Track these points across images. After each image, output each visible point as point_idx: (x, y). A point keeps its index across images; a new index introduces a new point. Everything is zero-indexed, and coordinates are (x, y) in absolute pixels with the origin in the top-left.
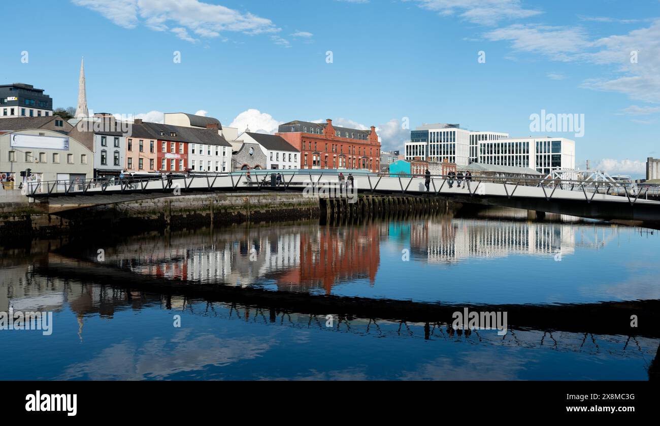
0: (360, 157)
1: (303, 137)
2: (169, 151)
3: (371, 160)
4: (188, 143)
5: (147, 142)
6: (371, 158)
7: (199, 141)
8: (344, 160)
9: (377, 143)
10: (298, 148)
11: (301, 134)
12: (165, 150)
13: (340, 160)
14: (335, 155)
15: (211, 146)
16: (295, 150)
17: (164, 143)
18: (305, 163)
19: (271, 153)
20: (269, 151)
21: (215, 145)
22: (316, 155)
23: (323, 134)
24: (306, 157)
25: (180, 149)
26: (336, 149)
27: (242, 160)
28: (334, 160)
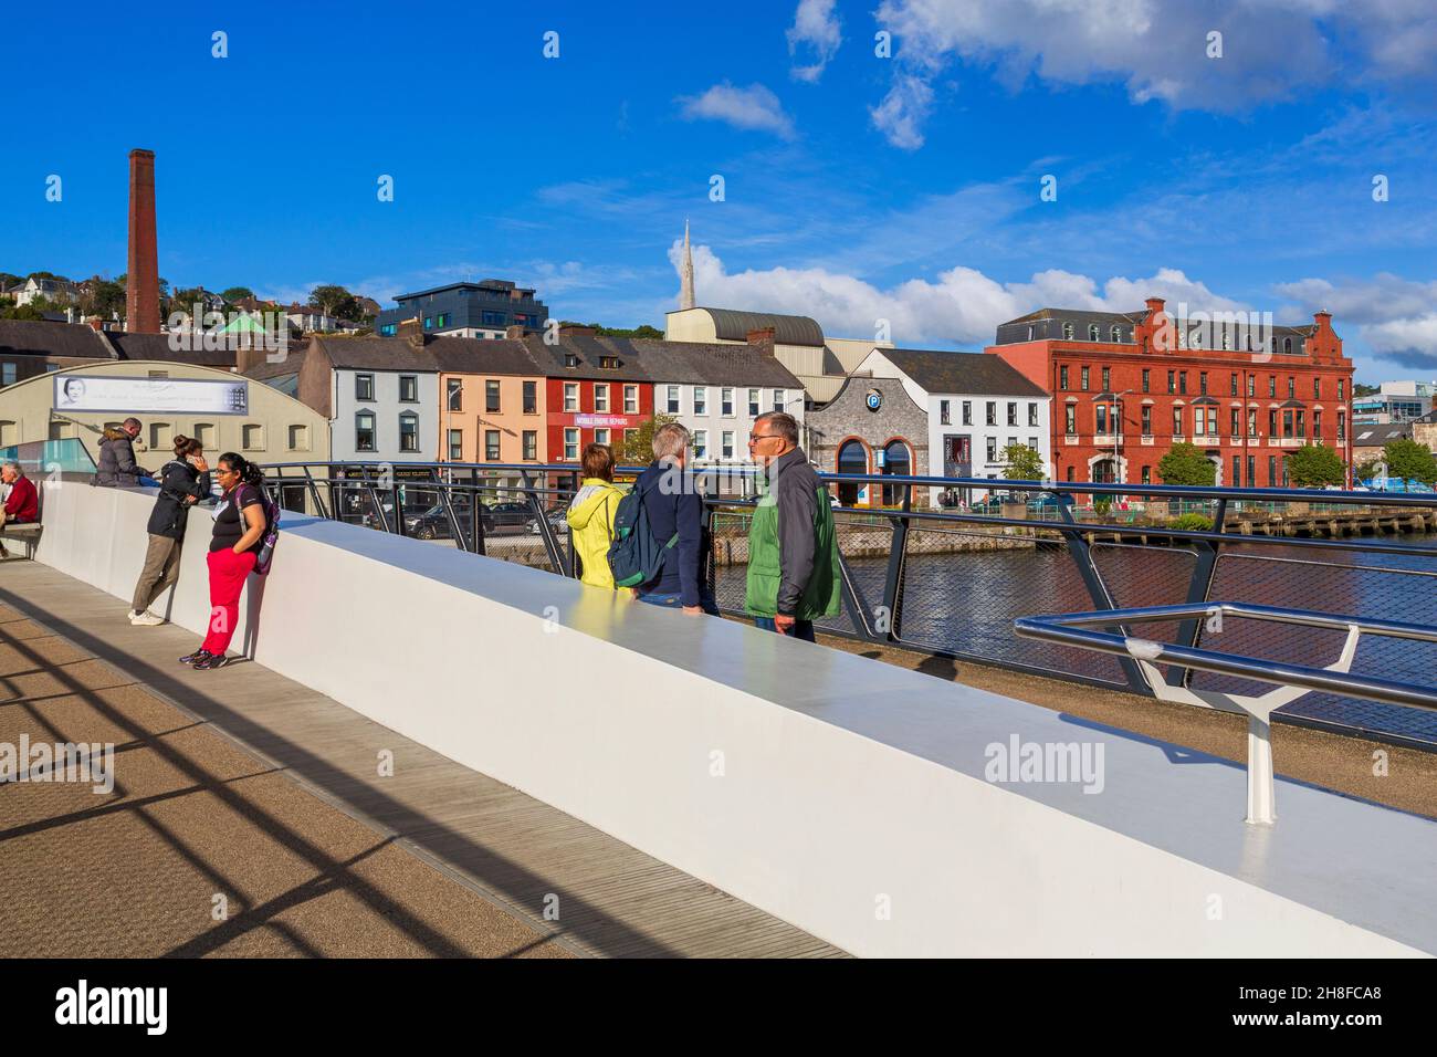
0: (1274, 405)
1: (1055, 354)
2: (588, 407)
3: (1316, 413)
4: (653, 383)
5: (511, 387)
6: (1318, 407)
7: (693, 377)
8: (1212, 414)
9: (1337, 361)
10: (1044, 385)
11: (1051, 346)
12: (576, 407)
13: (1199, 414)
14: (1179, 402)
15: (734, 390)
16: (1031, 390)
17: (574, 386)
18: (1069, 428)
19: (944, 405)
20: (938, 399)
21: (745, 386)
22: (1107, 403)
23: (1135, 342)
24: (1070, 411)
25: (627, 402)
26: (1183, 385)
27: (840, 427)
28: (1177, 414)
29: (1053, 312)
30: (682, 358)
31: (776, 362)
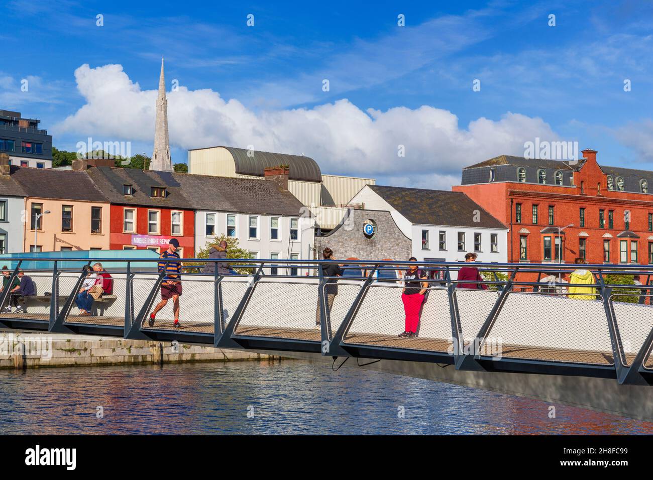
1: (512, 193)
2: (143, 229)
4: (194, 210)
5: (82, 211)
7: (227, 206)
8: (634, 246)
10: (503, 219)
11: (508, 186)
12: (133, 228)
13: (623, 246)
14: (608, 235)
15: (259, 217)
16: (493, 223)
17: (131, 211)
18: (523, 255)
19: (425, 233)
20: (420, 228)
21: (268, 214)
22: (552, 235)
23: (574, 185)
24: (523, 241)
25: (173, 225)
26: (610, 221)
27: (342, 250)
28: (606, 245)
29: (509, 159)
30: (215, 190)
31: (290, 195)
